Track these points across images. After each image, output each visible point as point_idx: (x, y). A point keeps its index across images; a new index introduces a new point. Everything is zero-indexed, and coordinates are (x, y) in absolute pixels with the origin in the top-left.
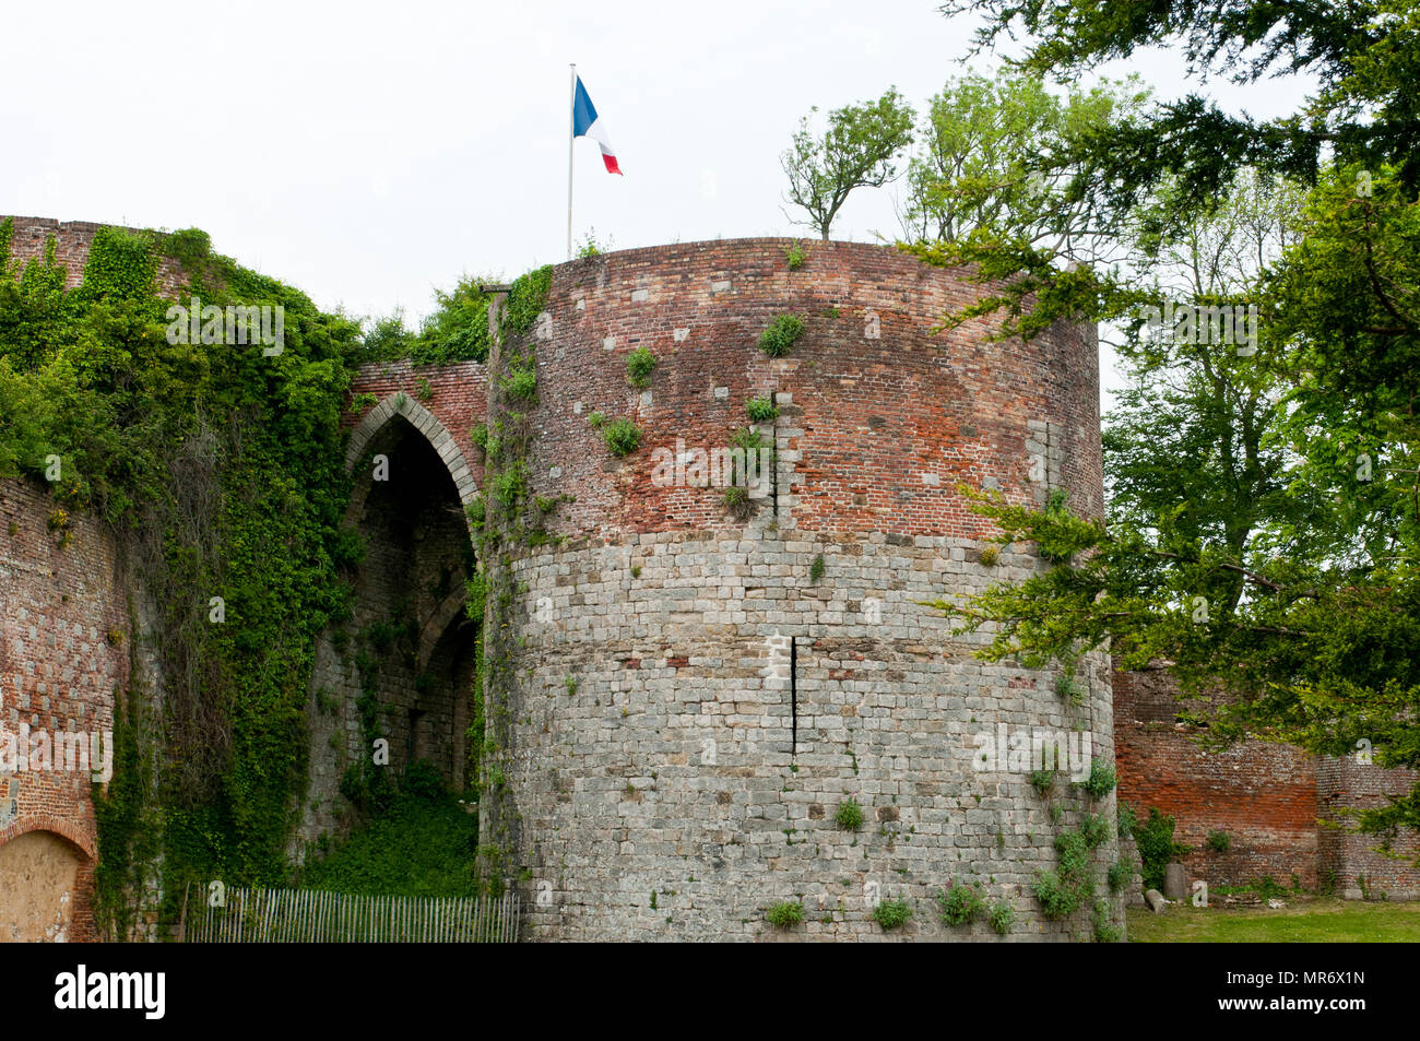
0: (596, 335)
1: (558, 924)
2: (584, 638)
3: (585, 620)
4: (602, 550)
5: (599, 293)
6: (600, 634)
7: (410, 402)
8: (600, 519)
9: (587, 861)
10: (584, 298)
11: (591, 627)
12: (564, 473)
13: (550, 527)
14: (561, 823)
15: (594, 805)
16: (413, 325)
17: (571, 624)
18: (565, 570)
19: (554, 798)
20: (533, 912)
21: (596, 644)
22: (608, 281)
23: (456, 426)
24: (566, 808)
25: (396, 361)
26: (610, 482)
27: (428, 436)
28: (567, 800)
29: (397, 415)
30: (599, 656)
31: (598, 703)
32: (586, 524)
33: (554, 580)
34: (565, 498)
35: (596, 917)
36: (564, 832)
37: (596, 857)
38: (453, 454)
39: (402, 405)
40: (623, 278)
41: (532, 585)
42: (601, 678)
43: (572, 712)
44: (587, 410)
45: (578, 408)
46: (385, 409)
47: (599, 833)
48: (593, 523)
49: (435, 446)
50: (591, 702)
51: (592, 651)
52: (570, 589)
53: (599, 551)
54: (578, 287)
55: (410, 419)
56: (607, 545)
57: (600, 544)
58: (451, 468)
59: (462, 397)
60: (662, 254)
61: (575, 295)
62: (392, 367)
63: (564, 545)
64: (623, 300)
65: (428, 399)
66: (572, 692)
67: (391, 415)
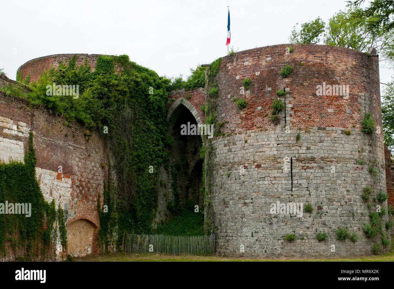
0: (234, 76)
1: (226, 242)
2: (232, 161)
3: (232, 156)
4: (237, 136)
5: (234, 64)
6: (236, 160)
7: (184, 100)
8: (236, 127)
9: (233, 224)
10: (230, 66)
11: (234, 158)
12: (226, 115)
13: (222, 131)
14: (226, 213)
15: (235, 208)
16: (185, 79)
17: (228, 157)
18: (226, 142)
19: (224, 207)
20: (219, 239)
21: (235, 163)
22: (237, 60)
23: (197, 106)
24: (227, 209)
25: (180, 89)
26: (238, 116)
27: (189, 109)
28: (228, 207)
29: (181, 104)
30: (236, 166)
31: (236, 179)
32: (232, 129)
33: (223, 145)
34: (226, 122)
35: (236, 240)
36: (227, 216)
37: (236, 223)
38: (196, 114)
39: (182, 101)
40: (241, 59)
41: (217, 147)
42: (237, 172)
43: (229, 182)
44: (232, 97)
45: (229, 96)
46: (177, 103)
47: (237, 216)
48: (234, 128)
49: (191, 112)
50: (234, 179)
51: (234, 165)
52: (228, 148)
53: (235, 136)
54: (229, 62)
55: (184, 105)
56: (238, 134)
57: (236, 134)
58: (195, 117)
59: (198, 98)
60: (252, 51)
61: (228, 65)
62: (180, 91)
63: (226, 135)
64: (241, 65)
65: (189, 99)
66: (229, 177)
67: (179, 104)
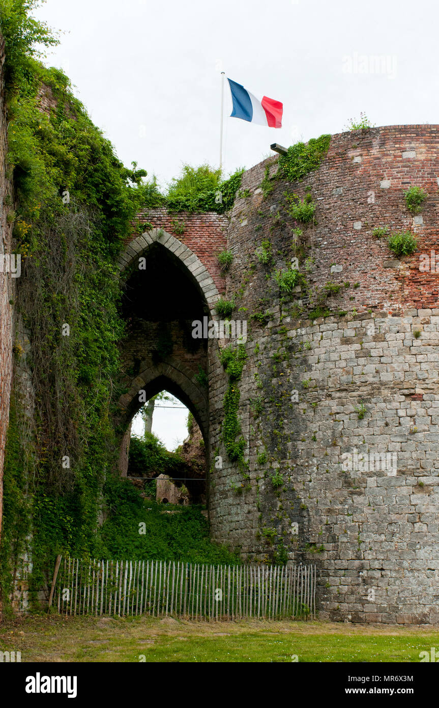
0: (374, 179)
1: (358, 585)
2: (370, 379)
3: (371, 368)
4: (386, 320)
5: (375, 151)
6: (386, 377)
7: (167, 235)
8: (383, 298)
9: (383, 537)
10: (361, 155)
11: (377, 372)
12: (346, 269)
13: (333, 305)
14: (354, 510)
15: (388, 497)
17: (358, 370)
18: (350, 333)
19: (345, 493)
20: (328, 576)
21: (382, 384)
22: (383, 144)
23: (201, 253)
24: (358, 499)
25: (155, 208)
26: (391, 274)
27: (181, 258)
28: (360, 494)
29: (156, 243)
30: (386, 392)
31: (387, 425)
32: (370, 302)
33: (338, 341)
34: (348, 285)
35: (396, 578)
36: (358, 517)
37: (393, 534)
38: (200, 270)
39: (161, 236)
40: (395, 143)
41: (314, 344)
42: (389, 407)
43: (363, 431)
44: (366, 227)
45: (358, 226)
46: (149, 237)
47: (393, 517)
48: (377, 301)
49: (186, 263)
50: (381, 423)
51: (379, 389)
52: (357, 346)
53: (383, 320)
54: (355, 148)
55: (167, 246)
56: (390, 316)
57: (384, 315)
58: (198, 278)
59: (206, 234)
61: (351, 154)
62: (152, 212)
63: (348, 317)
64: (395, 157)
65: (179, 234)
66: (361, 417)
67: (151, 242)
